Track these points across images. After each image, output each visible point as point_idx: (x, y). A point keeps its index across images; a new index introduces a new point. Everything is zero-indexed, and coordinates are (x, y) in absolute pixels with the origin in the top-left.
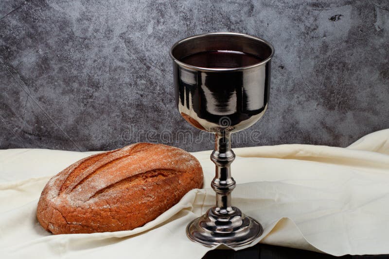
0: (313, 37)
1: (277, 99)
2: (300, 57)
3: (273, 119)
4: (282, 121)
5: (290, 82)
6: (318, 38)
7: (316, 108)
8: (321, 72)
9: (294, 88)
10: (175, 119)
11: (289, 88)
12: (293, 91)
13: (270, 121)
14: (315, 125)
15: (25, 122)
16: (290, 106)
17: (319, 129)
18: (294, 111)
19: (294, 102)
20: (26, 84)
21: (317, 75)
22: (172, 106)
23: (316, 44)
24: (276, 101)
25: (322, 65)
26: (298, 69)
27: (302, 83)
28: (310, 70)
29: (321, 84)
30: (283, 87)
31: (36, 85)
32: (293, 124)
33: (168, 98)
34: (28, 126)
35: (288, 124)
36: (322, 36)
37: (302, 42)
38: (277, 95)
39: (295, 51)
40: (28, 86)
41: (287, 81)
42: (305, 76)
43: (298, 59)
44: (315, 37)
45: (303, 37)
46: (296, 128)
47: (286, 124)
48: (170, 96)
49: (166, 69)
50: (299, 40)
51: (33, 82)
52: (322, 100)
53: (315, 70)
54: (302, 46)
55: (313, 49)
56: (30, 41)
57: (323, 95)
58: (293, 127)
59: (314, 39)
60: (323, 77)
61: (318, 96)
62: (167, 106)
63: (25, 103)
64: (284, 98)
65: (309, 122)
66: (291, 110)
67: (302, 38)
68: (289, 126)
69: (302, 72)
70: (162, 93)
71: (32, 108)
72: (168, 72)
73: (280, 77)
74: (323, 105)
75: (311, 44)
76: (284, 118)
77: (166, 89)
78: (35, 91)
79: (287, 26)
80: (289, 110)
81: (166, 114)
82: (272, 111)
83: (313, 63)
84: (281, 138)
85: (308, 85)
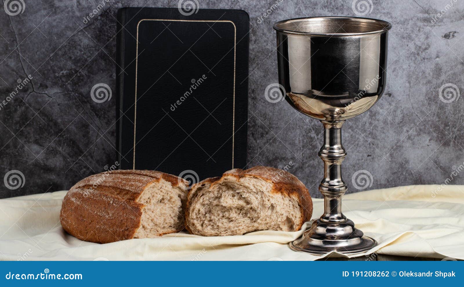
0: (424, 59)
1: (383, 133)
2: (409, 83)
3: (379, 158)
4: (390, 159)
5: (399, 112)
6: (429, 59)
7: (429, 144)
8: (434, 100)
9: (403, 119)
10: (267, 157)
11: (397, 120)
12: (402, 123)
13: (376, 160)
14: (427, 165)
15: (94, 162)
16: (399, 141)
17: (432, 169)
18: (403, 147)
19: (403, 137)
20: (97, 115)
21: (429, 104)
22: (264, 141)
23: (428, 68)
24: (383, 135)
25: (435, 91)
26: (408, 97)
27: (412, 113)
28: (422, 98)
29: (434, 115)
30: (390, 118)
31: (108, 116)
32: (403, 163)
33: (259, 132)
34: (99, 167)
35: (396, 164)
36: (435, 57)
37: (412, 64)
38: (383, 128)
39: (404, 75)
40: (100, 118)
41: (395, 111)
42: (415, 105)
43: (407, 85)
44: (427, 59)
45: (413, 59)
46: (406, 168)
47: (394, 164)
48: (261, 130)
49: (257, 97)
50: (408, 62)
51: (105, 113)
52: (435, 135)
53: (427, 98)
54: (412, 69)
55: (424, 72)
56: (103, 64)
57: (436, 128)
58: (402, 167)
59: (426, 60)
60: (436, 107)
61: (431, 130)
62: (258, 141)
63: (95, 138)
64: (391, 132)
65: (421, 161)
66: (400, 146)
67: (411, 59)
68: (398, 166)
69: (412, 101)
70: (252, 126)
71: (103, 145)
72: (260, 100)
73: (387, 107)
74: (436, 141)
75: (423, 66)
76: (391, 155)
77: (257, 122)
78: (107, 123)
79: (395, 45)
80: (398, 147)
81: (256, 151)
82: (378, 147)
83: (424, 90)
84: (388, 182)
85: (419, 115)
